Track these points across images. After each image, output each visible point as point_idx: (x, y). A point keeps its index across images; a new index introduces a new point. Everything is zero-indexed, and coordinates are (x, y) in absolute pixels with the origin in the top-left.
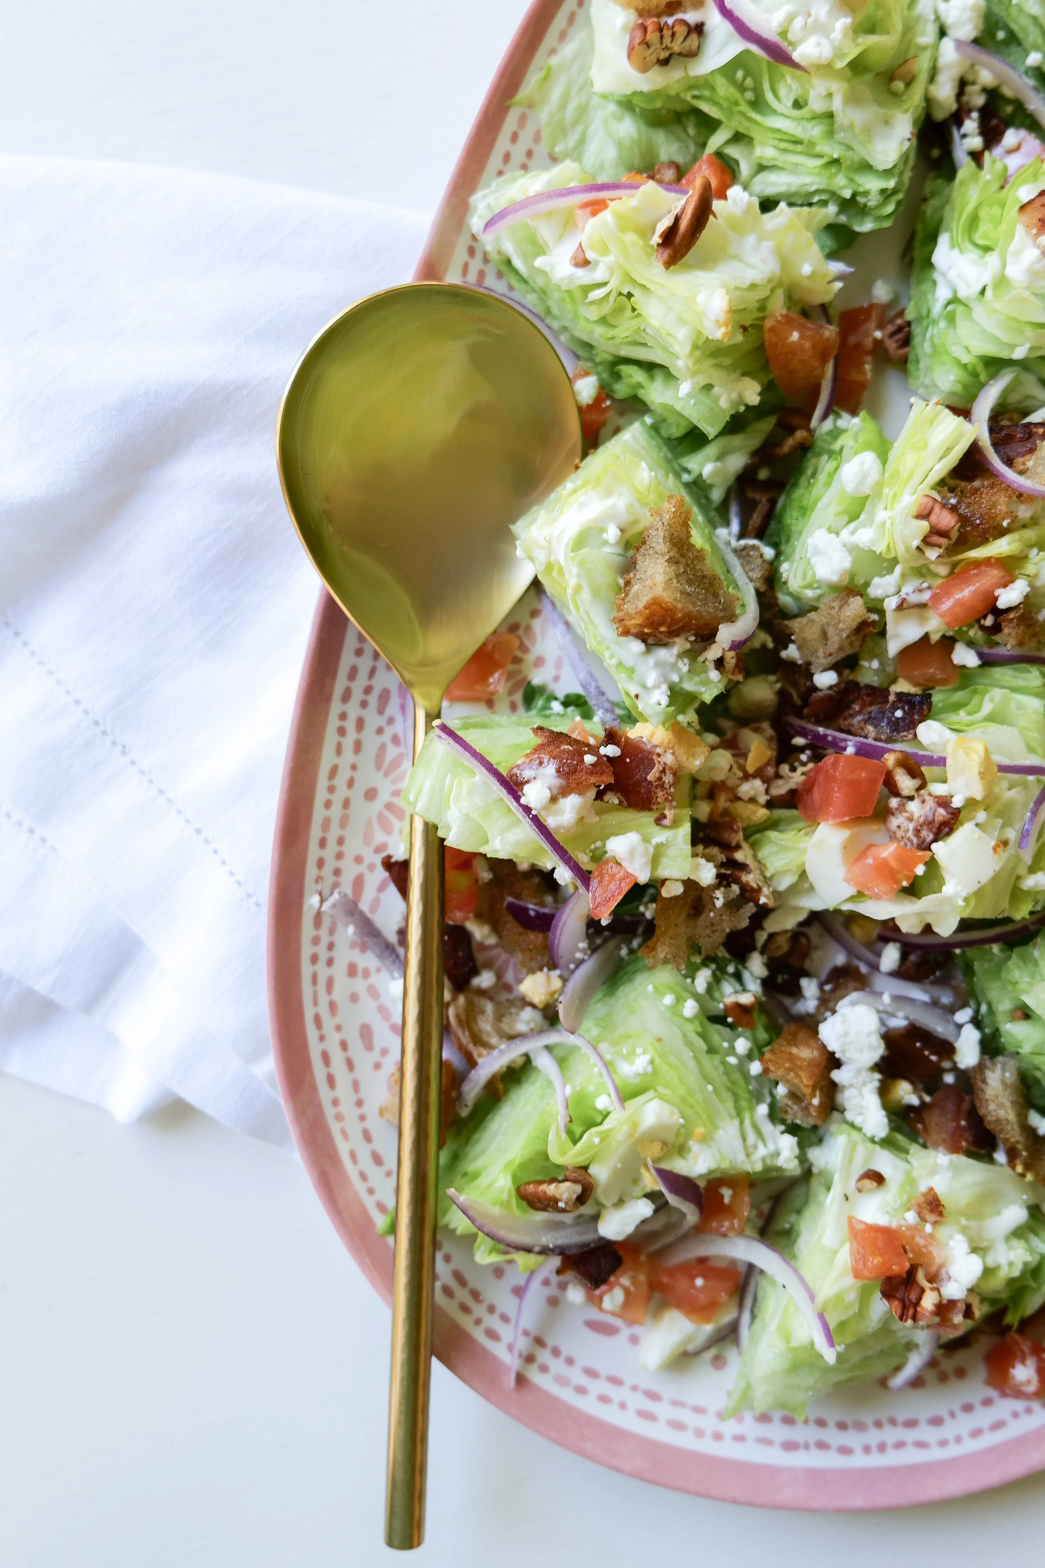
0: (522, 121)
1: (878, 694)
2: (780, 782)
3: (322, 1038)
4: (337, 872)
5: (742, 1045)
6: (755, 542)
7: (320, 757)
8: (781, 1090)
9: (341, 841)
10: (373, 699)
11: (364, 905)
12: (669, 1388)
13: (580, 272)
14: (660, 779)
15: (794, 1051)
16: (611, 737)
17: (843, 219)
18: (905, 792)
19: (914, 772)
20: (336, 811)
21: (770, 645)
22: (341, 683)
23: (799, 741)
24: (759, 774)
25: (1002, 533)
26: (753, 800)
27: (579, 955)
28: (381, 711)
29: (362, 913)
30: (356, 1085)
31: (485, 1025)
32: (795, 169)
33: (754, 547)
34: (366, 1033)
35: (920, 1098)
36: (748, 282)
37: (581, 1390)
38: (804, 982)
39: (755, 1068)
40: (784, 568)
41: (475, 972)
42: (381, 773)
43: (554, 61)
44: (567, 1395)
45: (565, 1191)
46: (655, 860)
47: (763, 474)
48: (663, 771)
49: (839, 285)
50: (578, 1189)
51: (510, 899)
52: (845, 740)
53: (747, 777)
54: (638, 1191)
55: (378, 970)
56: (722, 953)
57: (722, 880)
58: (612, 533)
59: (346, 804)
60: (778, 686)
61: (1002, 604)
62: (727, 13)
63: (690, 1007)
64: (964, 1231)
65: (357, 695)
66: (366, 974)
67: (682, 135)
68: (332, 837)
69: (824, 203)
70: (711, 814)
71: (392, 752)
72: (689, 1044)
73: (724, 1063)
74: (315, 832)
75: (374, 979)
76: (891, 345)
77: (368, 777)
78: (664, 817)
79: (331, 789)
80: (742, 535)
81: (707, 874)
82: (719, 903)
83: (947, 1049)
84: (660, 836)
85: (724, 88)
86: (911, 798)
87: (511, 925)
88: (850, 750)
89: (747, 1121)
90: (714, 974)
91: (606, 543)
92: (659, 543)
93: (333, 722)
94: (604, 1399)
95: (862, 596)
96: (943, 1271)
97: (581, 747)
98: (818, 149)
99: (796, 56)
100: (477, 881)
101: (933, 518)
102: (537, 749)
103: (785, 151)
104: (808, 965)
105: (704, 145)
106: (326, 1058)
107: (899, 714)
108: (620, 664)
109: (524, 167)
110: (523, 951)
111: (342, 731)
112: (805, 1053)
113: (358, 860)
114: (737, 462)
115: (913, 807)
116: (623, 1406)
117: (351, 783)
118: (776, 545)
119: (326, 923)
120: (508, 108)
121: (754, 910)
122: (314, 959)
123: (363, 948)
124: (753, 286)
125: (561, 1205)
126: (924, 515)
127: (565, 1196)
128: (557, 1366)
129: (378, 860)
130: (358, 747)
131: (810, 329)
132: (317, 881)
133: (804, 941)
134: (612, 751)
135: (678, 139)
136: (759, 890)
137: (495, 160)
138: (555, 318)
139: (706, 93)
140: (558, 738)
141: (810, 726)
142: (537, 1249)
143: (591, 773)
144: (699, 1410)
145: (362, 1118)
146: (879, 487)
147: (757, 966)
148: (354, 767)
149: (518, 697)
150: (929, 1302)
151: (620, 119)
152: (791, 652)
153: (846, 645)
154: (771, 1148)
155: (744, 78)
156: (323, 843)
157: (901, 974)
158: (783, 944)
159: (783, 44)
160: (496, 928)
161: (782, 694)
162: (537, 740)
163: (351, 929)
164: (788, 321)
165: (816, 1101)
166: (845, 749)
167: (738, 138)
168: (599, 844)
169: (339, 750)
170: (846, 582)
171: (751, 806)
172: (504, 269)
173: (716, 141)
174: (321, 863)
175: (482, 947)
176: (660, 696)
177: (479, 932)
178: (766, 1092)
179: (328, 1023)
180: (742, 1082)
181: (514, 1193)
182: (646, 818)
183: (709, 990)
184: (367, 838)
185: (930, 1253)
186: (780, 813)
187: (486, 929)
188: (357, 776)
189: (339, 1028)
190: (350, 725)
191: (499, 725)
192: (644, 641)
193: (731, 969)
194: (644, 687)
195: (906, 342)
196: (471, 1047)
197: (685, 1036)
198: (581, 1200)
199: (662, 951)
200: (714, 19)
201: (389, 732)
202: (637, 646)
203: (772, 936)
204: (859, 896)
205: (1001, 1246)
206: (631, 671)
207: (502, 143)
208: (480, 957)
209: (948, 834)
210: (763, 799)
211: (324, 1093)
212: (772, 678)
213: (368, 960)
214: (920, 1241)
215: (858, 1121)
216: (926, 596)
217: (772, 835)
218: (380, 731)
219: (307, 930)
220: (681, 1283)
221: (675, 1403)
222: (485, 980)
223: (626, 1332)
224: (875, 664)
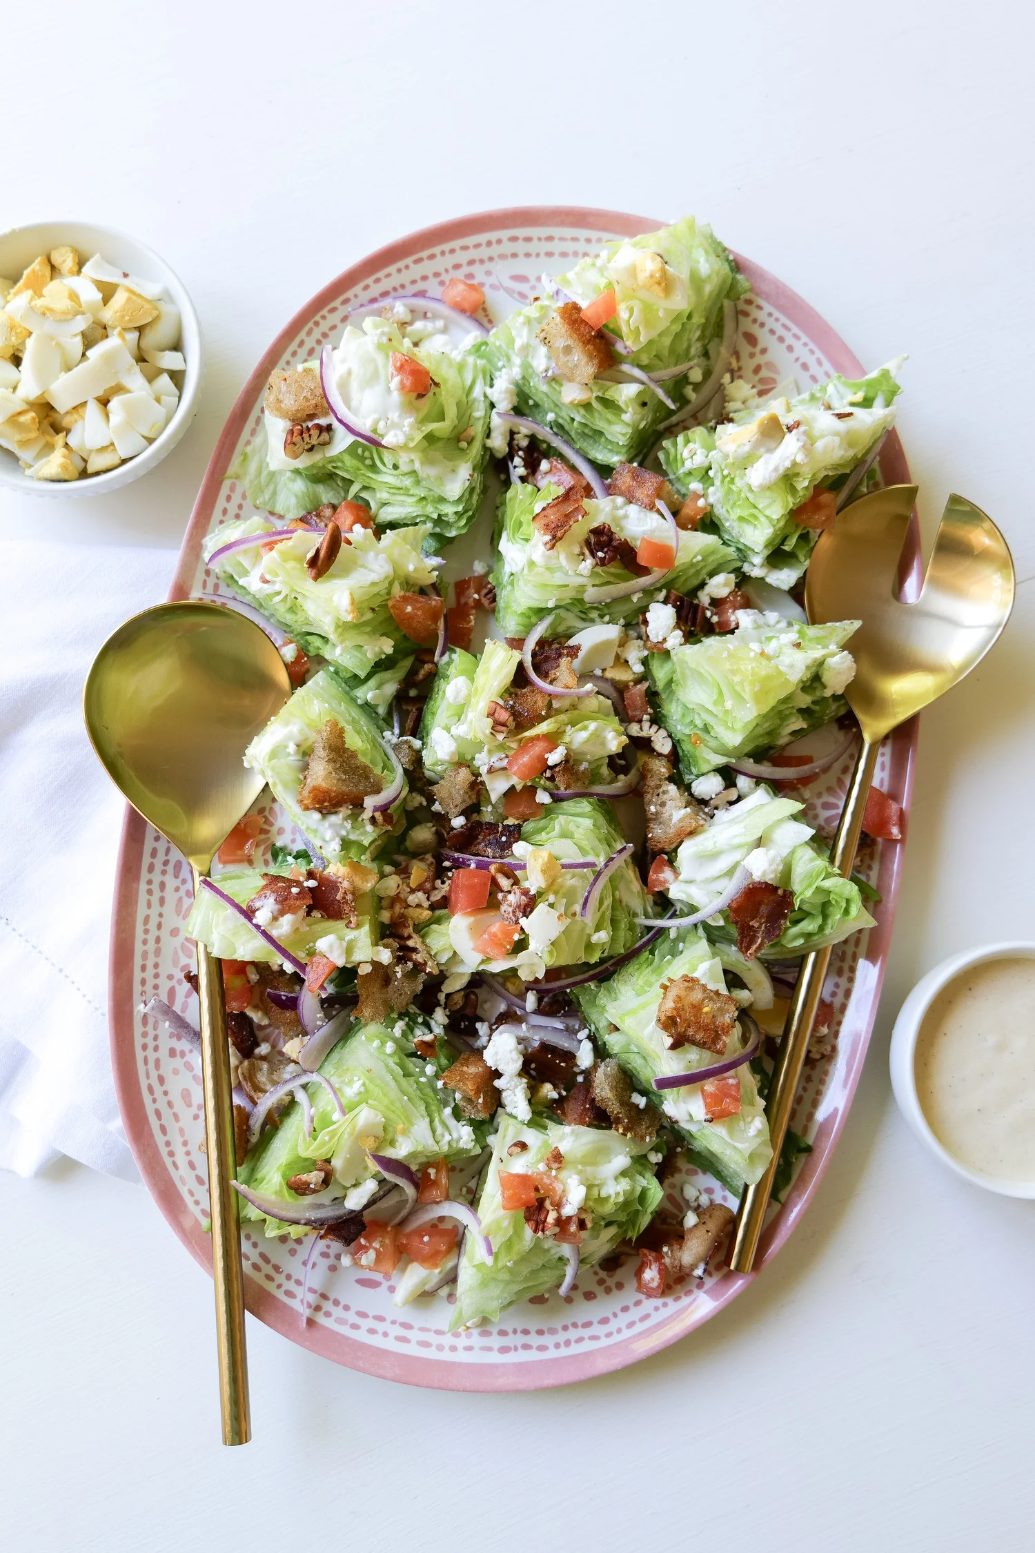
0: (232, 489)
1: (492, 827)
2: (436, 892)
3: (154, 1101)
4: (156, 987)
5: (430, 1069)
6: (410, 738)
7: (136, 912)
8: (458, 1096)
9: (156, 966)
10: (170, 868)
11: (177, 1008)
12: (418, 1318)
13: (266, 586)
14: (344, 898)
15: (465, 1069)
16: (311, 875)
17: (438, 530)
18: (506, 889)
19: (509, 875)
20: (151, 946)
21: (425, 803)
22: (146, 860)
23: (447, 864)
24: (420, 888)
25: (544, 719)
26: (419, 906)
27: (319, 1023)
28: (176, 876)
29: (174, 1012)
30: (181, 1131)
31: (262, 1078)
32: (402, 504)
33: (406, 742)
34: (186, 1095)
35: (559, 1094)
36: (369, 583)
37: (355, 1327)
38: (478, 1025)
39: (440, 1084)
40: (424, 753)
41: (258, 1045)
42: (181, 917)
43: (249, 449)
44: (345, 1331)
45: (315, 1177)
46: (349, 951)
47: (413, 693)
48: (345, 893)
49: (436, 573)
50: (322, 1174)
51: (269, 990)
52: (469, 860)
53: (413, 891)
54: (368, 1174)
55: (191, 1051)
56: (413, 1009)
57: (400, 960)
58: (292, 748)
59: (158, 940)
60: (434, 829)
61: (550, 763)
62: (340, 421)
63: (390, 1047)
64: (579, 1173)
65: (159, 867)
66: (183, 1054)
67: (335, 486)
68: (150, 963)
69: (424, 522)
70: (392, 917)
71: (187, 902)
72: (391, 1072)
73: (417, 1082)
74: (138, 961)
75: (188, 1057)
76: (485, 602)
77: (171, 920)
78: (350, 922)
79: (146, 931)
80: (401, 735)
81: (385, 956)
82: (399, 975)
83: (570, 1057)
84: (350, 935)
85: (349, 462)
86: (509, 892)
87: (275, 1009)
88: (473, 866)
89: (437, 1120)
90: (407, 1024)
91: (289, 754)
92: (321, 752)
93: (143, 887)
94: (372, 1331)
95: (469, 766)
96: (564, 1199)
97: (290, 883)
98: (411, 492)
99: (383, 443)
100: (249, 982)
101: (496, 715)
102: (265, 887)
103: (394, 494)
104: (479, 1012)
105: (347, 491)
106: (158, 1114)
107: (504, 839)
108: (308, 828)
109: (237, 517)
110: (283, 1025)
111: (150, 892)
112: (473, 1069)
113: (170, 977)
114: (391, 689)
115: (511, 897)
116: (385, 1334)
117: (159, 926)
118: (421, 739)
119: (151, 1021)
120: (221, 483)
121: (426, 977)
122: (145, 1047)
123: (179, 1038)
124: (374, 584)
125: (312, 1186)
126: (491, 715)
127: (314, 1180)
128: (337, 1312)
129: (182, 975)
130: (162, 901)
131: (420, 602)
132: (141, 994)
133: (473, 997)
134: (312, 883)
135: (333, 489)
136: (425, 964)
137: (217, 514)
138: (265, 609)
139: (339, 464)
140: (277, 879)
141: (451, 854)
142: (303, 1222)
143: (297, 899)
144: (438, 1332)
145: (188, 1153)
146: (469, 697)
147: (440, 1017)
148: (161, 915)
149: (269, 856)
150: (552, 1217)
151: (294, 481)
152: (437, 807)
153: (466, 797)
154: (455, 1135)
155: (363, 452)
156: (143, 968)
157: (539, 1011)
158: (459, 1000)
159: (375, 437)
160: (266, 1013)
161: (437, 833)
162: (263, 882)
163: (167, 1024)
164: (405, 599)
165: (481, 1101)
166: (469, 865)
167: (365, 488)
168: (311, 944)
169: (149, 905)
170: (456, 759)
171: (418, 910)
172: (230, 582)
173: (354, 489)
174: (143, 982)
175: (262, 1028)
176: (335, 845)
177: (256, 1016)
178: (451, 1099)
179: (158, 1090)
180: (432, 1094)
181: (285, 1186)
182: (340, 924)
183: (404, 1034)
184: (175, 962)
185: (554, 1188)
186: (439, 912)
187: (260, 1014)
188: (163, 920)
189: (166, 1093)
190: (155, 887)
191: (248, 876)
192: (321, 812)
193: (420, 1020)
194: (325, 841)
195: (494, 600)
196: (252, 1093)
197: (387, 1066)
198: (326, 1182)
199: (367, 1012)
200: (336, 424)
201: (183, 889)
202: (316, 816)
203: (448, 996)
204: (487, 960)
205: (611, 1183)
206: (316, 831)
207: (221, 503)
208: (260, 1034)
209: (531, 912)
210: (426, 904)
211: (159, 1139)
212: (430, 825)
213: (183, 1045)
214: (546, 1181)
215: (514, 1112)
216: (505, 763)
217: (434, 927)
218: (177, 889)
219: (138, 1028)
220: (415, 1242)
221: (422, 1329)
222: (264, 1049)
223: (385, 1284)
224: (490, 808)
